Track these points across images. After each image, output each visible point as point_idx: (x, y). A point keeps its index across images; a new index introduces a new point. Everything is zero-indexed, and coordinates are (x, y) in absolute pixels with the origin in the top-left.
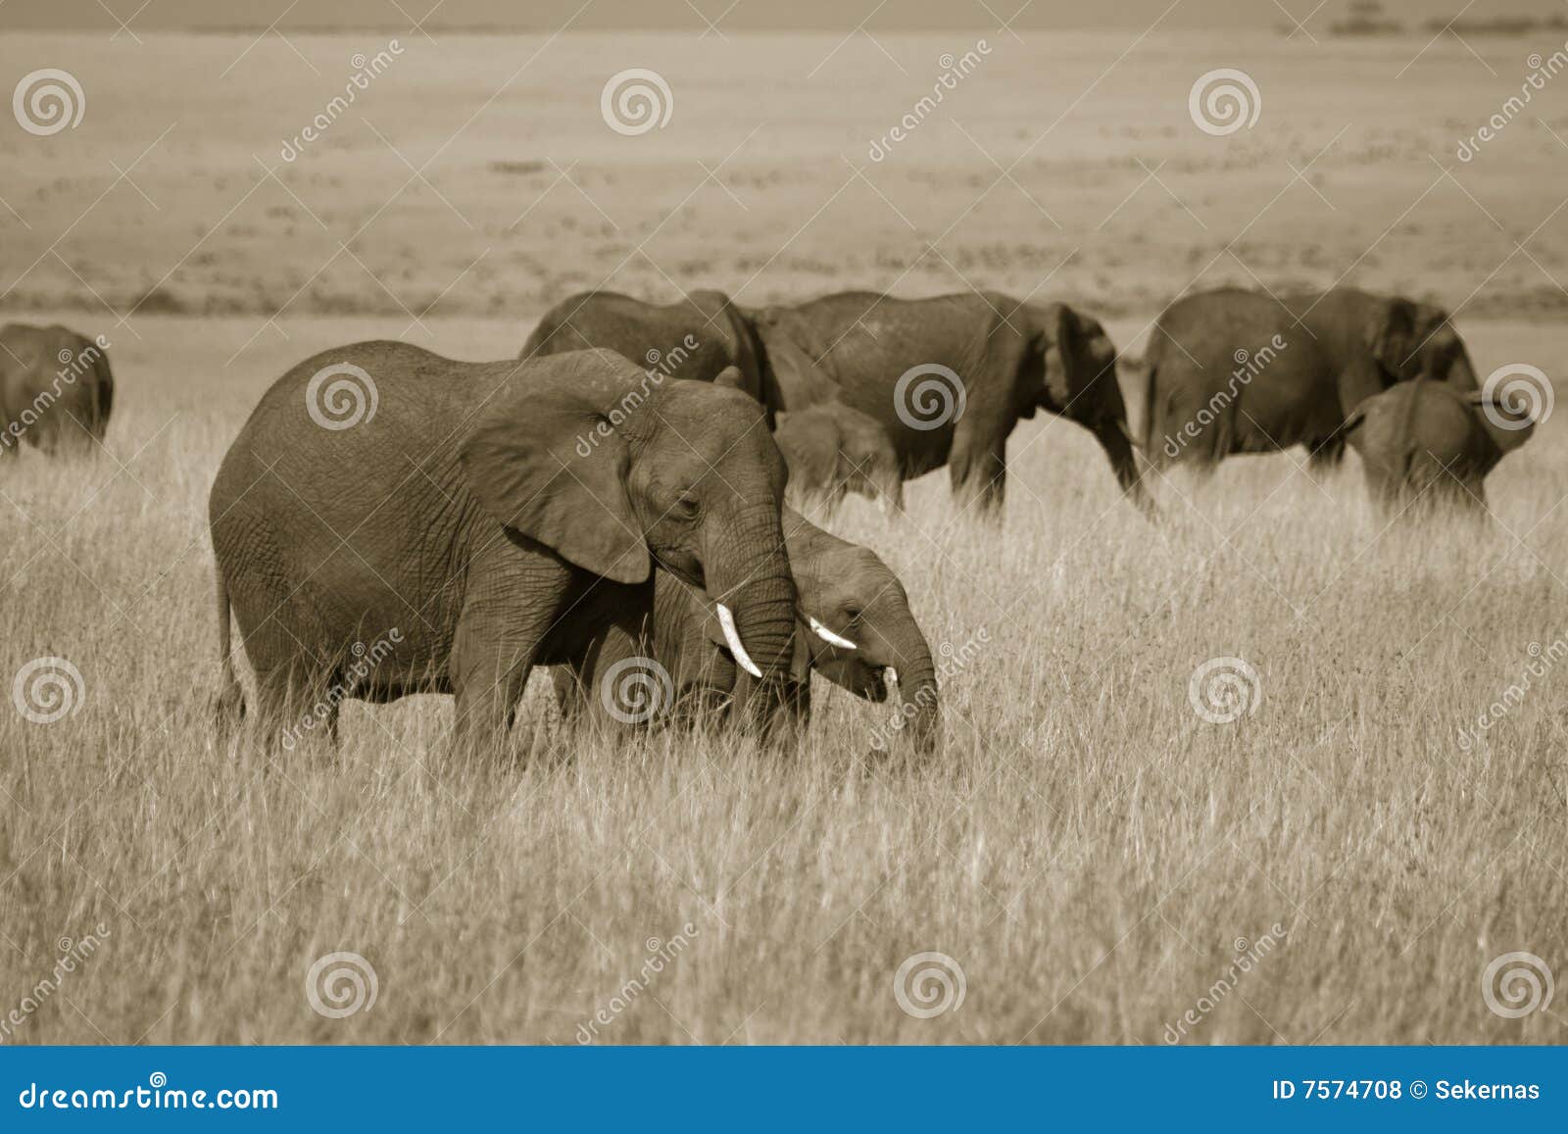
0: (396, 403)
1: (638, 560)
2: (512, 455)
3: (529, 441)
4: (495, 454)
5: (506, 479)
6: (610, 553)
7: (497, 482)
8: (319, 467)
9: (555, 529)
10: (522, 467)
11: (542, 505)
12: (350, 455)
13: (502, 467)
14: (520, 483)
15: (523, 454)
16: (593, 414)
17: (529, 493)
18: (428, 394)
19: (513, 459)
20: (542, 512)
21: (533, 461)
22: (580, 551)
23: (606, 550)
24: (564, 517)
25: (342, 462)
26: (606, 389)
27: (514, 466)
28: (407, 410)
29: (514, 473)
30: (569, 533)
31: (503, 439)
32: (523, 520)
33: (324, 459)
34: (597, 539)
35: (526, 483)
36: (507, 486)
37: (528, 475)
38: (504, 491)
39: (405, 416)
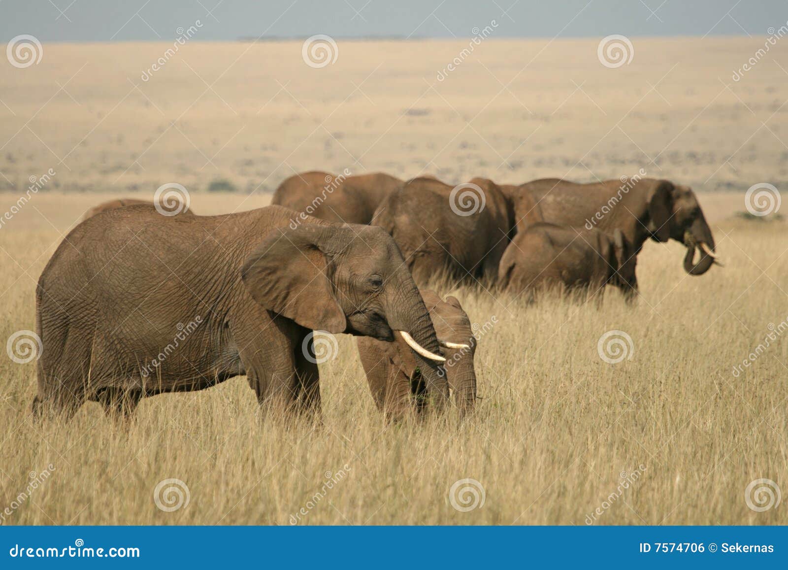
0: (176, 239)
1: (338, 321)
2: (268, 271)
3: (277, 263)
4: (260, 272)
5: (266, 285)
6: (323, 318)
7: (262, 287)
8: (138, 275)
9: (292, 310)
10: (274, 277)
11: (285, 298)
12: (155, 268)
13: (264, 279)
14: (273, 286)
15: (274, 271)
16: (307, 245)
17: (278, 291)
18: (192, 234)
19: (269, 274)
20: (286, 301)
21: (279, 274)
22: (306, 320)
23: (321, 317)
24: (296, 303)
25: (151, 272)
26: (314, 230)
27: (270, 278)
28: (183, 243)
29: (269, 282)
30: (300, 311)
31: (263, 264)
32: (276, 306)
33: (140, 270)
34: (315, 312)
35: (276, 286)
36: (268, 288)
37: (277, 281)
38: (266, 291)
39: (182, 246)
